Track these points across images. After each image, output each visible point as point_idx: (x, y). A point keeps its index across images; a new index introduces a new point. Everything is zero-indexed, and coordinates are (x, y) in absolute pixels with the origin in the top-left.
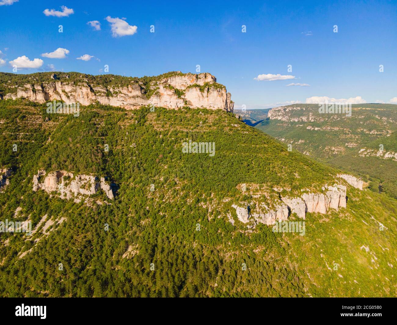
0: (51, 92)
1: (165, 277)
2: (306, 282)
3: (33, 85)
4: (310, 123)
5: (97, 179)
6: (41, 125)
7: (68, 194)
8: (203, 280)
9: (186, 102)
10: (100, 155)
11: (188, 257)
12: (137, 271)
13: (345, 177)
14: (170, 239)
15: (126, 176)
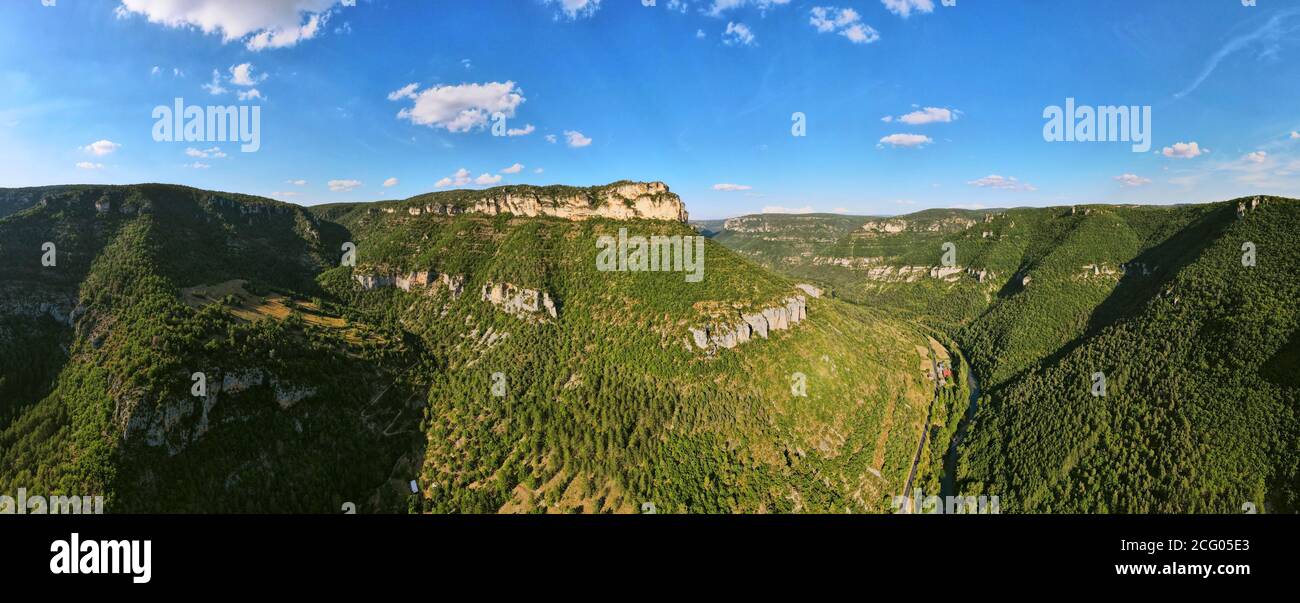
0: (502, 205)
1: (612, 417)
2: (772, 413)
3: (488, 199)
4: (766, 234)
5: (541, 296)
6: (492, 237)
7: (512, 308)
8: (657, 421)
9: (636, 212)
10: (544, 269)
11: (639, 393)
12: (580, 406)
13: (802, 286)
14: (618, 370)
15: (570, 293)
